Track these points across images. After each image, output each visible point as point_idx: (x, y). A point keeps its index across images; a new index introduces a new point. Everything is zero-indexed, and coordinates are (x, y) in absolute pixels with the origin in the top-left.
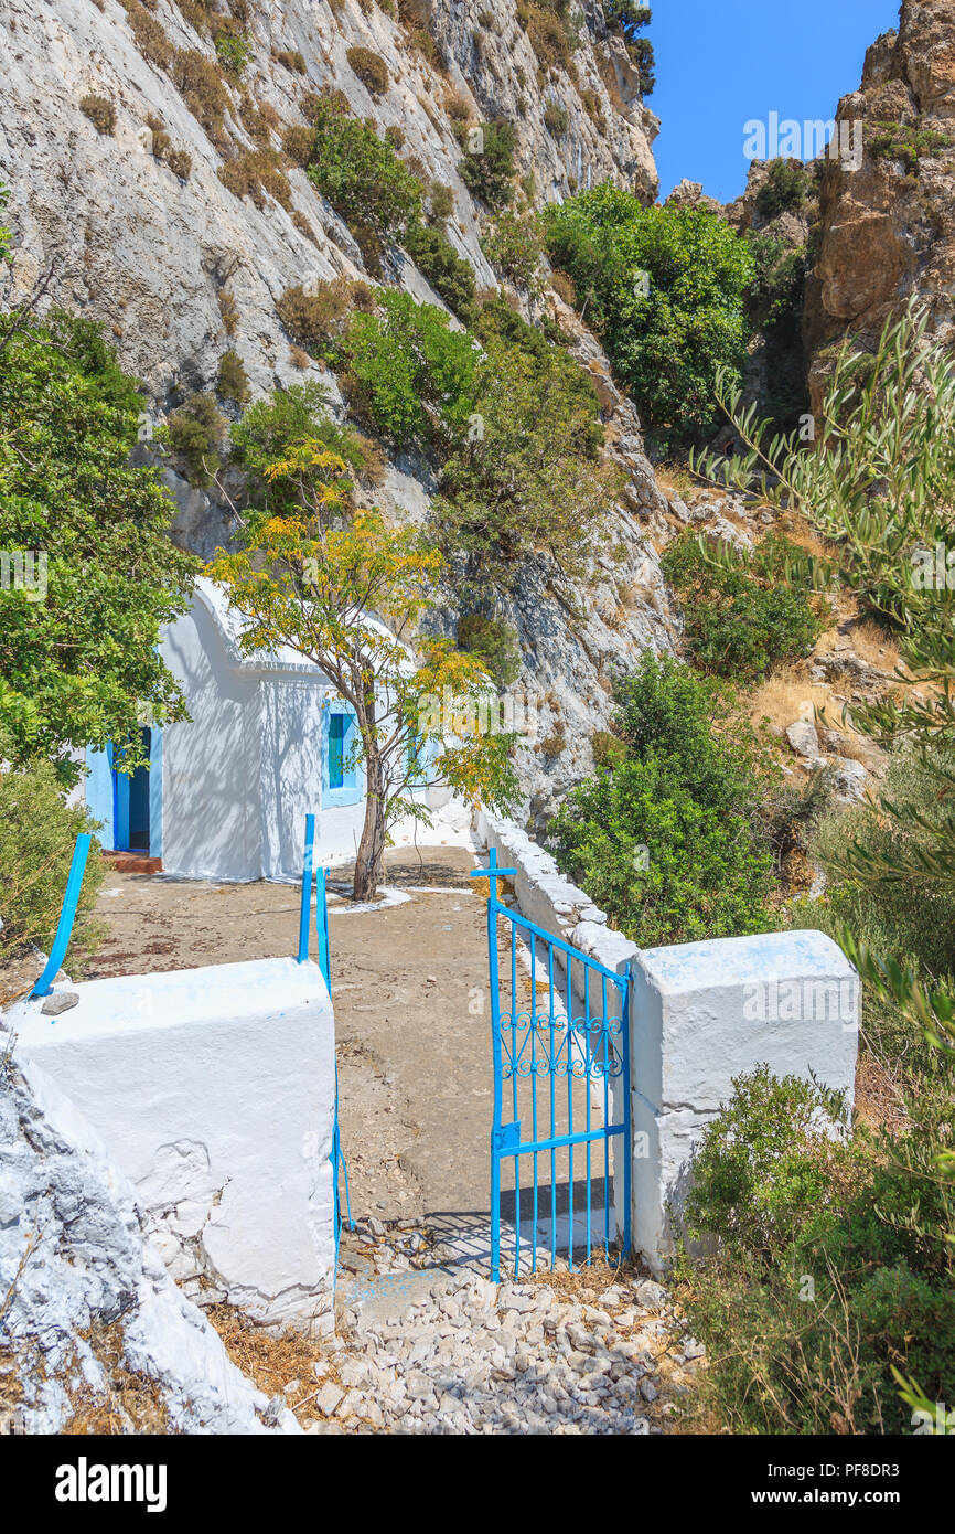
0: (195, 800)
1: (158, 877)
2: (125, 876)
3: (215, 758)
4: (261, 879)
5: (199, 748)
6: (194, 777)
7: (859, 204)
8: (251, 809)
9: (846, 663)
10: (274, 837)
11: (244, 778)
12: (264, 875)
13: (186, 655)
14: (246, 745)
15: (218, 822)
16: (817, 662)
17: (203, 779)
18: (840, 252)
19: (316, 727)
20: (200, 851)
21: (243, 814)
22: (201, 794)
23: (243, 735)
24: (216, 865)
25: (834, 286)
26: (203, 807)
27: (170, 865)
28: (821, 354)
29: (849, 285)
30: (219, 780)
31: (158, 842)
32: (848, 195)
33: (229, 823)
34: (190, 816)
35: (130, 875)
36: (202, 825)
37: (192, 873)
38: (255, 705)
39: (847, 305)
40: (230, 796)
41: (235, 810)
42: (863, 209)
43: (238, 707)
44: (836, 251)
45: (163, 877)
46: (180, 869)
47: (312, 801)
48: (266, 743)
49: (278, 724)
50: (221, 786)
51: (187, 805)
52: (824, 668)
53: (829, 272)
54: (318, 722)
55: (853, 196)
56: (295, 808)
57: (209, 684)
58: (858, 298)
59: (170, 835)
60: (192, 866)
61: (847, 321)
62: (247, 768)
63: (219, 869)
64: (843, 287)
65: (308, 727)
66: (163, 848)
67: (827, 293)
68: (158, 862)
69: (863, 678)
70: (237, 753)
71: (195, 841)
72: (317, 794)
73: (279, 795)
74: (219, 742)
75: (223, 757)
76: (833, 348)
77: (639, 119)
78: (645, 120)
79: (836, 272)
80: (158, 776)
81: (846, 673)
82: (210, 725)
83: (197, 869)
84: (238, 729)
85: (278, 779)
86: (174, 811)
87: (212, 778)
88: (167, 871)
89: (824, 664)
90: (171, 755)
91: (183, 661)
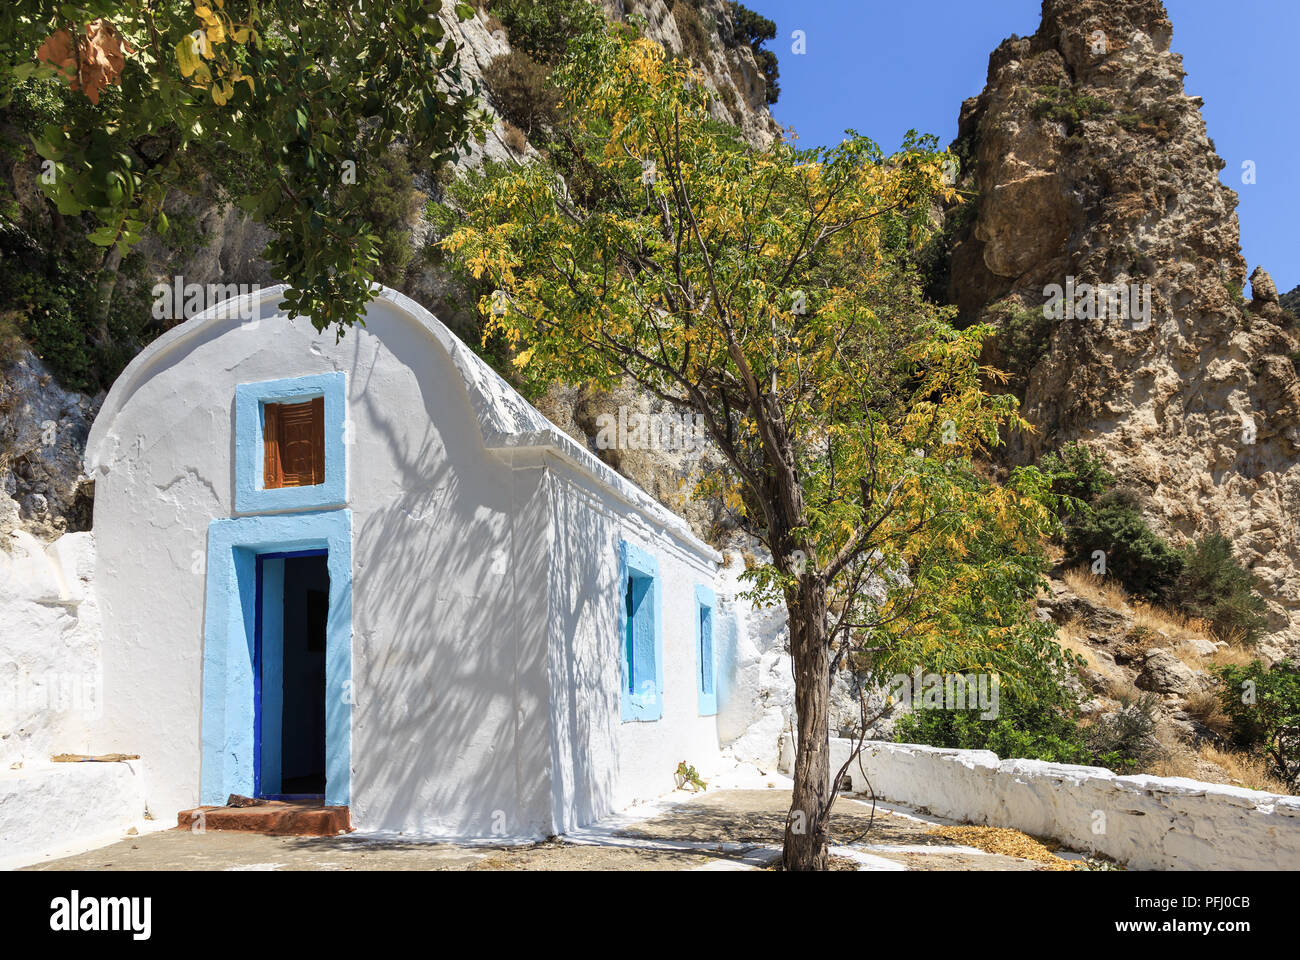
0: (415, 696)
1: (346, 840)
2: (281, 840)
3: (456, 620)
4: (551, 839)
5: (422, 601)
6: (413, 658)
7: (1023, 163)
8: (529, 705)
9: (1076, 604)
10: (566, 762)
11: (512, 648)
12: (556, 831)
13: (399, 435)
14: (517, 588)
15: (461, 739)
16: (1041, 604)
17: (430, 658)
18: (1005, 211)
19: (612, 583)
20: (427, 791)
21: (513, 717)
22: (428, 684)
23: (511, 571)
24: (458, 814)
25: (997, 246)
26: (433, 708)
27: (366, 818)
28: (990, 309)
29: (1014, 244)
30: (464, 655)
31: (342, 780)
32: (1011, 155)
33: (484, 737)
34: (408, 724)
35: (291, 839)
36: (430, 740)
37: (411, 832)
38: (534, 514)
39: (1012, 263)
40: (485, 684)
41: (497, 710)
42: (1027, 168)
43: (498, 522)
44: (1000, 210)
45: (357, 841)
46: (384, 826)
47: (611, 706)
48: (554, 586)
49: (569, 560)
50: (469, 666)
51: (400, 706)
52: (1050, 609)
53: (992, 232)
54: (614, 574)
55: (1016, 156)
56: (592, 714)
57: (442, 484)
58: (1023, 256)
59: (367, 762)
60: (410, 819)
61: (1011, 280)
62: (520, 630)
63: (463, 825)
64: (1008, 245)
65: (603, 580)
66: (351, 789)
67: (991, 253)
68: (342, 813)
69: (1098, 619)
70: (499, 605)
71: (415, 769)
72: (615, 696)
73: (573, 687)
74: (464, 587)
75: (471, 616)
76: (1004, 302)
77: (766, 124)
78: (772, 125)
79: (1000, 232)
80: (342, 660)
81: (1078, 614)
82: (443, 561)
83: (419, 825)
84: (500, 561)
85: (571, 657)
86: (375, 720)
87: (448, 655)
88: (360, 831)
89: (1049, 605)
90: (369, 616)
91: (394, 445)
